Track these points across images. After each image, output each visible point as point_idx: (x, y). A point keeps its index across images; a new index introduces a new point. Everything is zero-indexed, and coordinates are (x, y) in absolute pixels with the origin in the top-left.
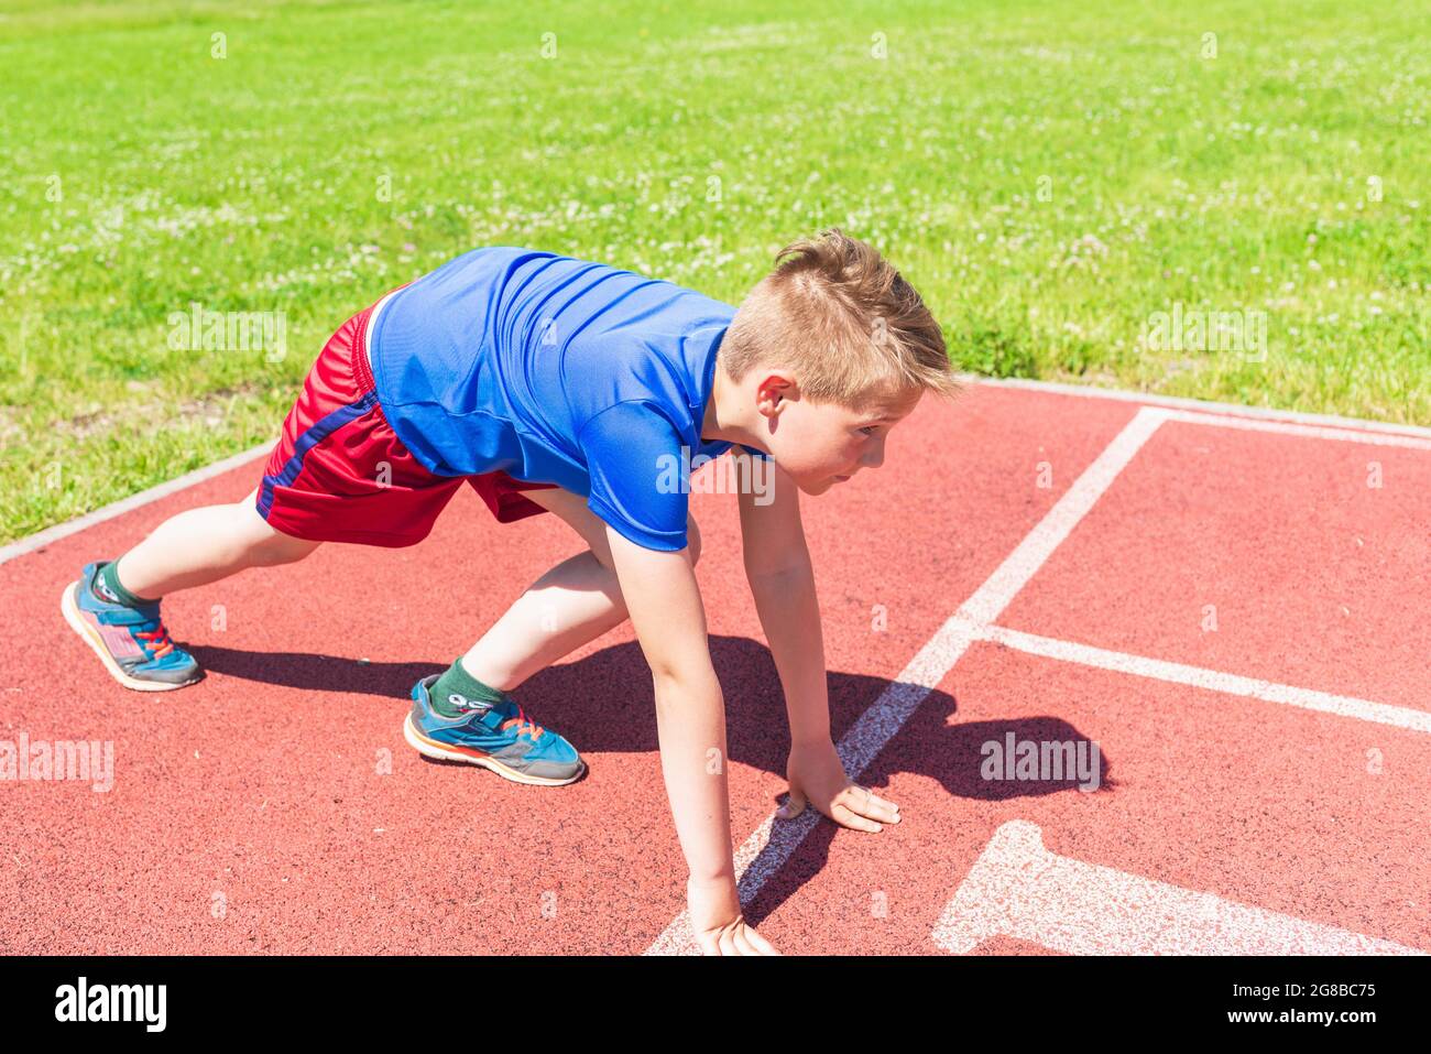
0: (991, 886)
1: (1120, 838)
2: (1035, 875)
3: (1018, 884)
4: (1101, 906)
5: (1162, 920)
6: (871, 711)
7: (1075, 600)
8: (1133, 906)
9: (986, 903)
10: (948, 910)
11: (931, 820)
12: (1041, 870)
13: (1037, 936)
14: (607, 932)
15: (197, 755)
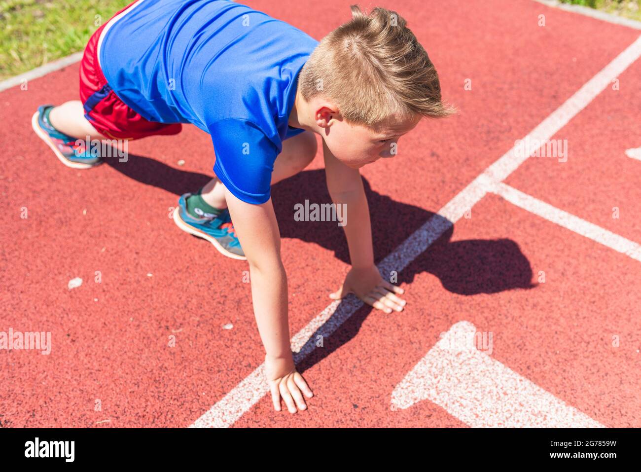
0: (435, 365)
1: (515, 343)
2: (461, 361)
3: (449, 366)
4: (488, 390)
5: (517, 406)
6: (417, 232)
7: (553, 171)
8: (505, 394)
9: (428, 376)
10: (407, 377)
11: (421, 313)
12: (465, 358)
13: (446, 405)
14: (232, 360)
15: (85, 212)
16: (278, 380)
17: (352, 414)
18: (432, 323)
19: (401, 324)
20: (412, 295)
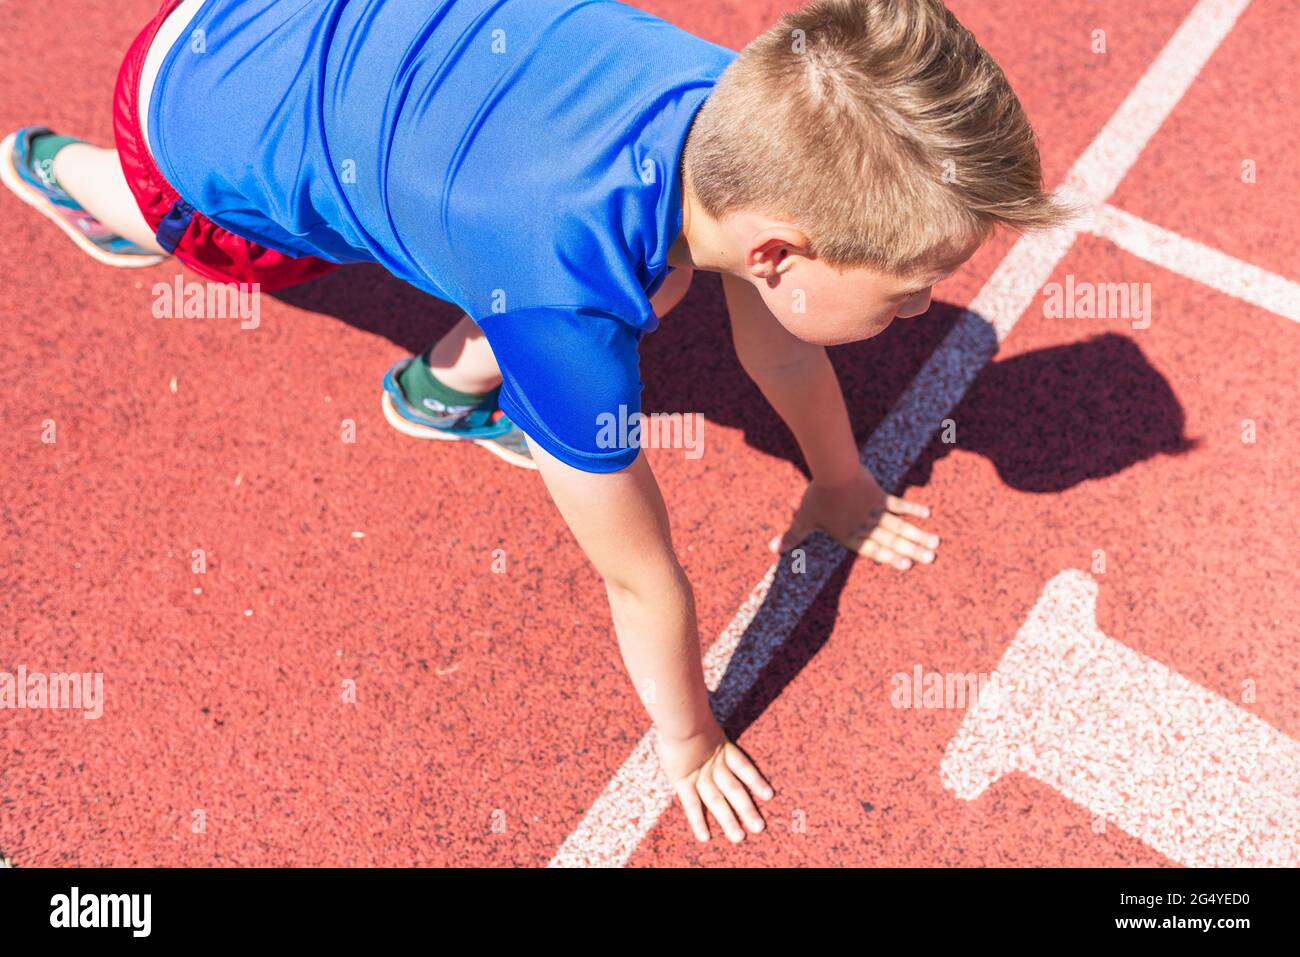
0: (1021, 686)
1: (1185, 612)
2: (1075, 669)
3: (1053, 685)
4: (1141, 732)
5: (1206, 763)
6: (937, 354)
7: (1216, 159)
8: (1179, 737)
9: (1011, 714)
10: (966, 723)
11: (975, 561)
12: (1084, 662)
13: (1059, 779)
14: (583, 728)
15: (173, 385)
16: (693, 776)
17: (863, 827)
18: (1002, 584)
19: (934, 592)
20: (948, 517)
